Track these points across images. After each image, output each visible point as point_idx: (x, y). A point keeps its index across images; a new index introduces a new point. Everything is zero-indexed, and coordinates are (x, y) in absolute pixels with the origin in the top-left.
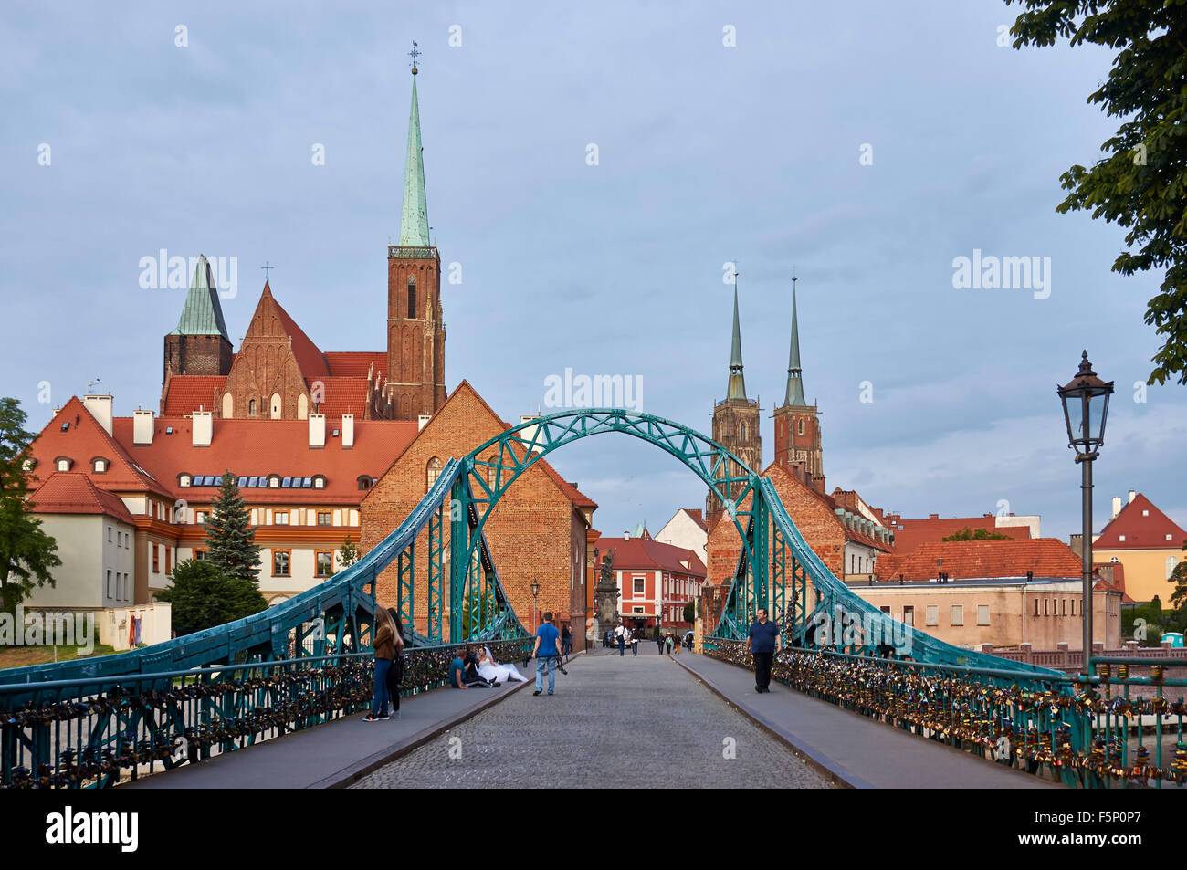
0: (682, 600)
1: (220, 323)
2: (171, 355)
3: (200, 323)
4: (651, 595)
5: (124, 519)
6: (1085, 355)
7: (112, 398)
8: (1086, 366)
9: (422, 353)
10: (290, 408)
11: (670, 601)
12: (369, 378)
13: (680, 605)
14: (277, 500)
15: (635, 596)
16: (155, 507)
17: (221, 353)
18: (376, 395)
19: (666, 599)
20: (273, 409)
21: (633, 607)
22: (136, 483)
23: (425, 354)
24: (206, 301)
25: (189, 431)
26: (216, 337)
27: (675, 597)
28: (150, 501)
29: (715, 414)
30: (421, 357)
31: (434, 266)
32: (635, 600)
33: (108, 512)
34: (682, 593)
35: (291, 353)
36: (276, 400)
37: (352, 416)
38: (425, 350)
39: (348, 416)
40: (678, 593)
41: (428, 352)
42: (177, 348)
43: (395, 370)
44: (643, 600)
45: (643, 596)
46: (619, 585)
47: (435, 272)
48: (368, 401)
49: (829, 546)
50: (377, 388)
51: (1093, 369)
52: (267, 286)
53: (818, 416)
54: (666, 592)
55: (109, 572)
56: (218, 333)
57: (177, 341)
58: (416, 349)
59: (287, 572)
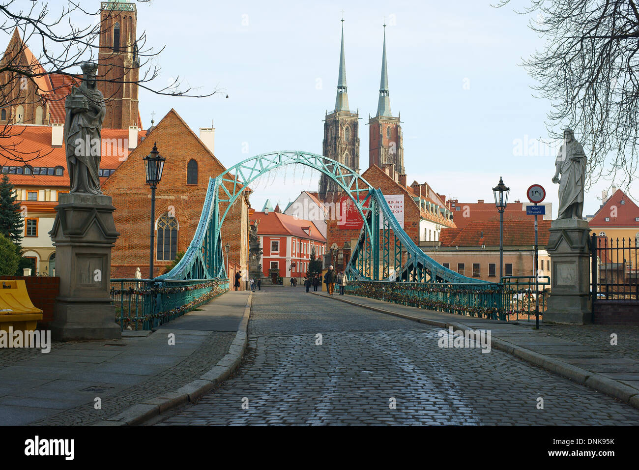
0: (305, 257)
4: (283, 253)
6: (501, 178)
8: (501, 181)
11: (297, 258)
13: (304, 261)
14: (29, 183)
15: (273, 254)
19: (294, 256)
21: (271, 262)
27: (300, 255)
29: (326, 121)
31: (133, 17)
32: (272, 256)
34: (305, 253)
40: (302, 252)
44: (278, 256)
45: (277, 254)
46: (261, 246)
47: (133, 20)
49: (410, 222)
51: (503, 183)
53: (400, 124)
54: (294, 252)
58: (118, 74)
59: (36, 234)
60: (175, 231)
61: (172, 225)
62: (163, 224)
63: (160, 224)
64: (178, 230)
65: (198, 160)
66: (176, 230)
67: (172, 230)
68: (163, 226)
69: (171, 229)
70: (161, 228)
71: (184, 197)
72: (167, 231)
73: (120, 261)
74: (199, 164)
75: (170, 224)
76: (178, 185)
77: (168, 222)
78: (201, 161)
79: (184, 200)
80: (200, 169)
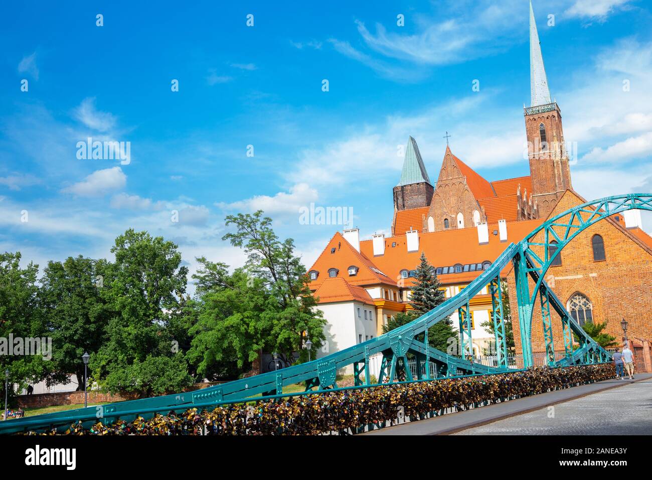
1: (424, 175)
2: (397, 198)
3: (413, 177)
5: (367, 302)
7: (359, 229)
9: (554, 172)
10: (469, 220)
12: (518, 194)
14: (461, 280)
16: (386, 293)
17: (427, 193)
18: (524, 204)
20: (459, 222)
22: (373, 279)
23: (556, 172)
24: (415, 163)
25: (405, 243)
26: (423, 183)
28: (383, 289)
30: (554, 175)
31: (556, 115)
33: (357, 299)
35: (467, 186)
36: (460, 217)
37: (505, 220)
38: (556, 171)
39: (502, 221)
41: (558, 171)
42: (400, 194)
43: (536, 186)
47: (557, 118)
48: (519, 209)
50: (525, 199)
52: (448, 148)
55: (360, 336)
56: (423, 181)
57: (400, 189)
58: (549, 170)
59: (472, 326)
60: (588, 311)
61: (585, 304)
62: (575, 305)
63: (572, 305)
64: (592, 309)
65: (602, 234)
66: (590, 310)
67: (586, 310)
68: (575, 307)
69: (584, 310)
70: (573, 309)
71: (595, 275)
72: (581, 311)
73: (536, 347)
74: (604, 238)
75: (583, 304)
76: (585, 262)
77: (580, 302)
78: (605, 235)
79: (593, 277)
80: (606, 244)
